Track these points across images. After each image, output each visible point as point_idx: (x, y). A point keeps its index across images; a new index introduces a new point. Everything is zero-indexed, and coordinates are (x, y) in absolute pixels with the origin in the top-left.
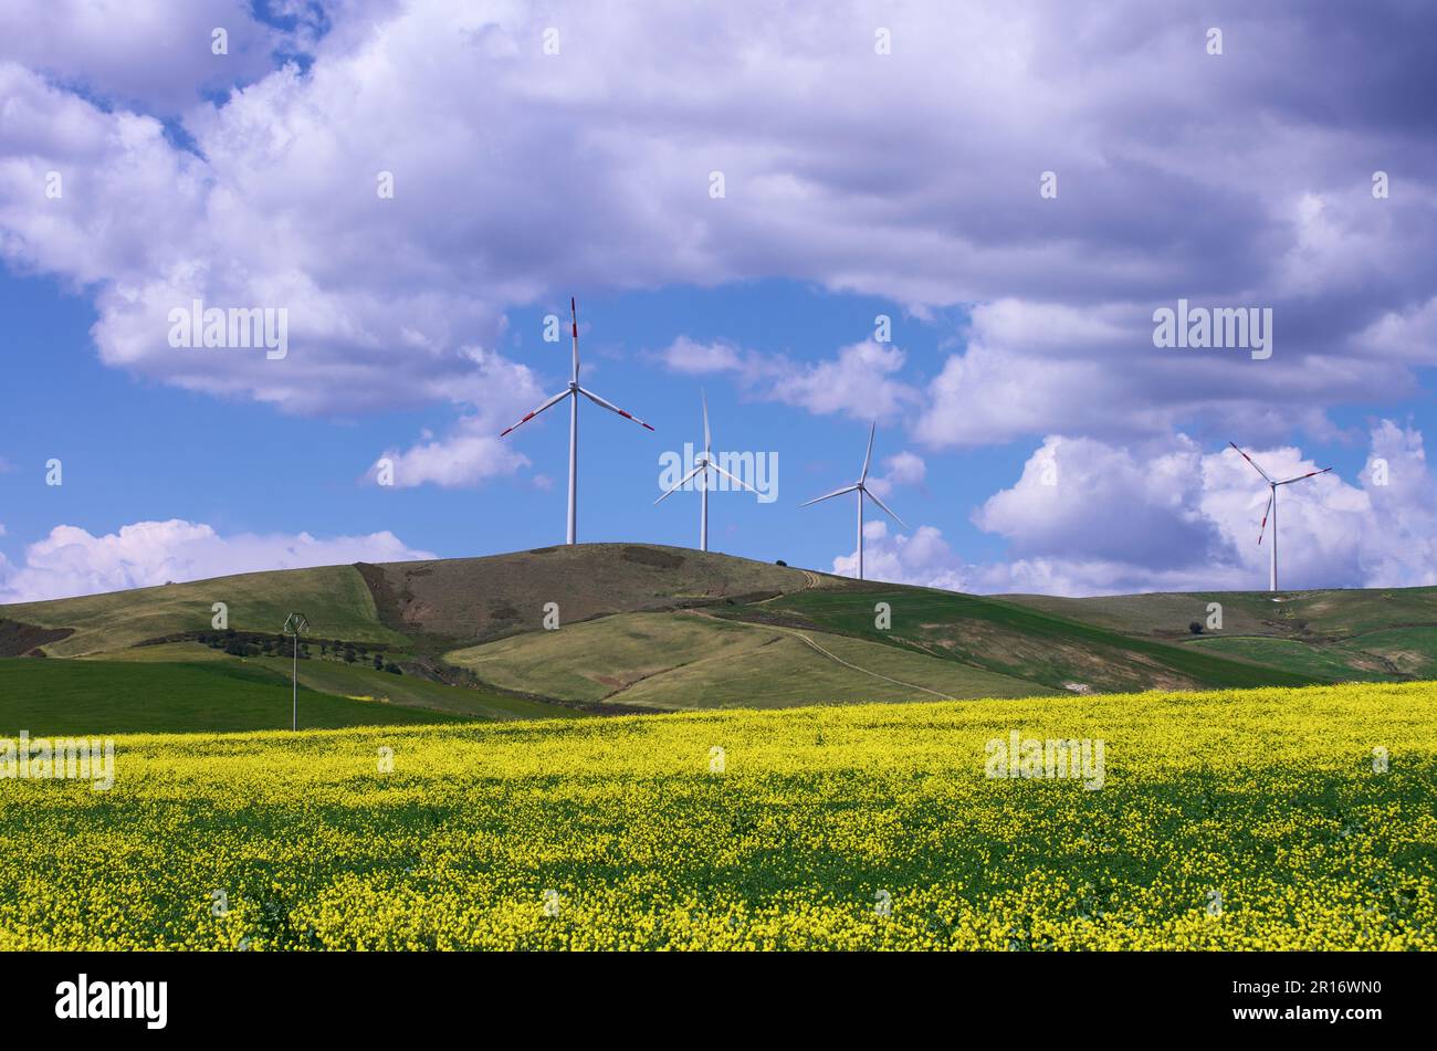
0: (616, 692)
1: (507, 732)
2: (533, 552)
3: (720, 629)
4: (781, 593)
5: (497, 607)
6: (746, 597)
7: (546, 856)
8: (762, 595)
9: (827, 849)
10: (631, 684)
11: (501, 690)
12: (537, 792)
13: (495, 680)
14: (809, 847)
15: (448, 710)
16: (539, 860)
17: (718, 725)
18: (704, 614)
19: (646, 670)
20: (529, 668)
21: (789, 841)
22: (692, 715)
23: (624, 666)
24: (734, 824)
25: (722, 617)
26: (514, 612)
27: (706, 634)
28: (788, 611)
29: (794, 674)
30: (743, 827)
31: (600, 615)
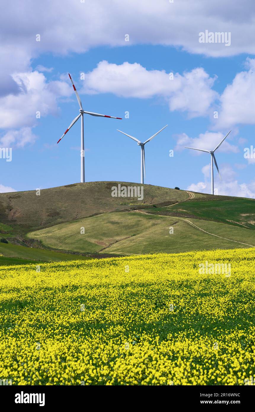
0: (105, 248)
1: (55, 267)
2: (66, 186)
3: (151, 218)
4: (177, 202)
5: (50, 212)
6: (162, 204)
7: (72, 320)
8: (169, 203)
9: (197, 314)
10: (111, 244)
11: (53, 249)
12: (68, 293)
13: (50, 244)
14: (190, 313)
15: (30, 258)
16: (68, 322)
17: (149, 261)
18: (143, 212)
19: (118, 238)
20: (65, 239)
21: (181, 311)
22: (138, 257)
23: (108, 237)
24: (156, 304)
25: (151, 213)
26: (58, 214)
27: (144, 221)
28: (181, 210)
29: (185, 238)
30: (160, 305)
31: (96, 214)
